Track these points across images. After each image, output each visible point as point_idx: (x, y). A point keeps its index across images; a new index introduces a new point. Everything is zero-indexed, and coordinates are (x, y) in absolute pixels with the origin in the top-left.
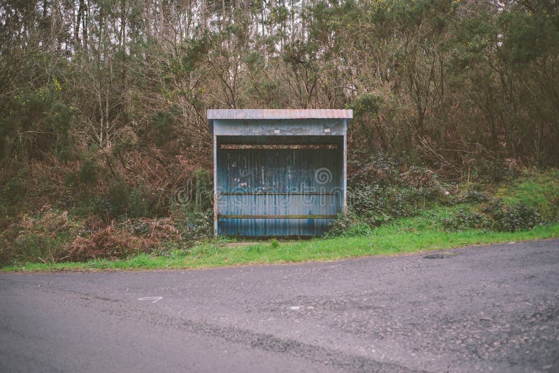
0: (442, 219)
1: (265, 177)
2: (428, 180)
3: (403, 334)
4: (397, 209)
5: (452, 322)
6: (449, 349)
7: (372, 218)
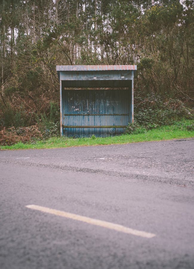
0: (187, 125)
1: (89, 105)
2: (179, 106)
3: (161, 166)
4: (162, 121)
5: (188, 162)
6: (186, 171)
7: (148, 126)
